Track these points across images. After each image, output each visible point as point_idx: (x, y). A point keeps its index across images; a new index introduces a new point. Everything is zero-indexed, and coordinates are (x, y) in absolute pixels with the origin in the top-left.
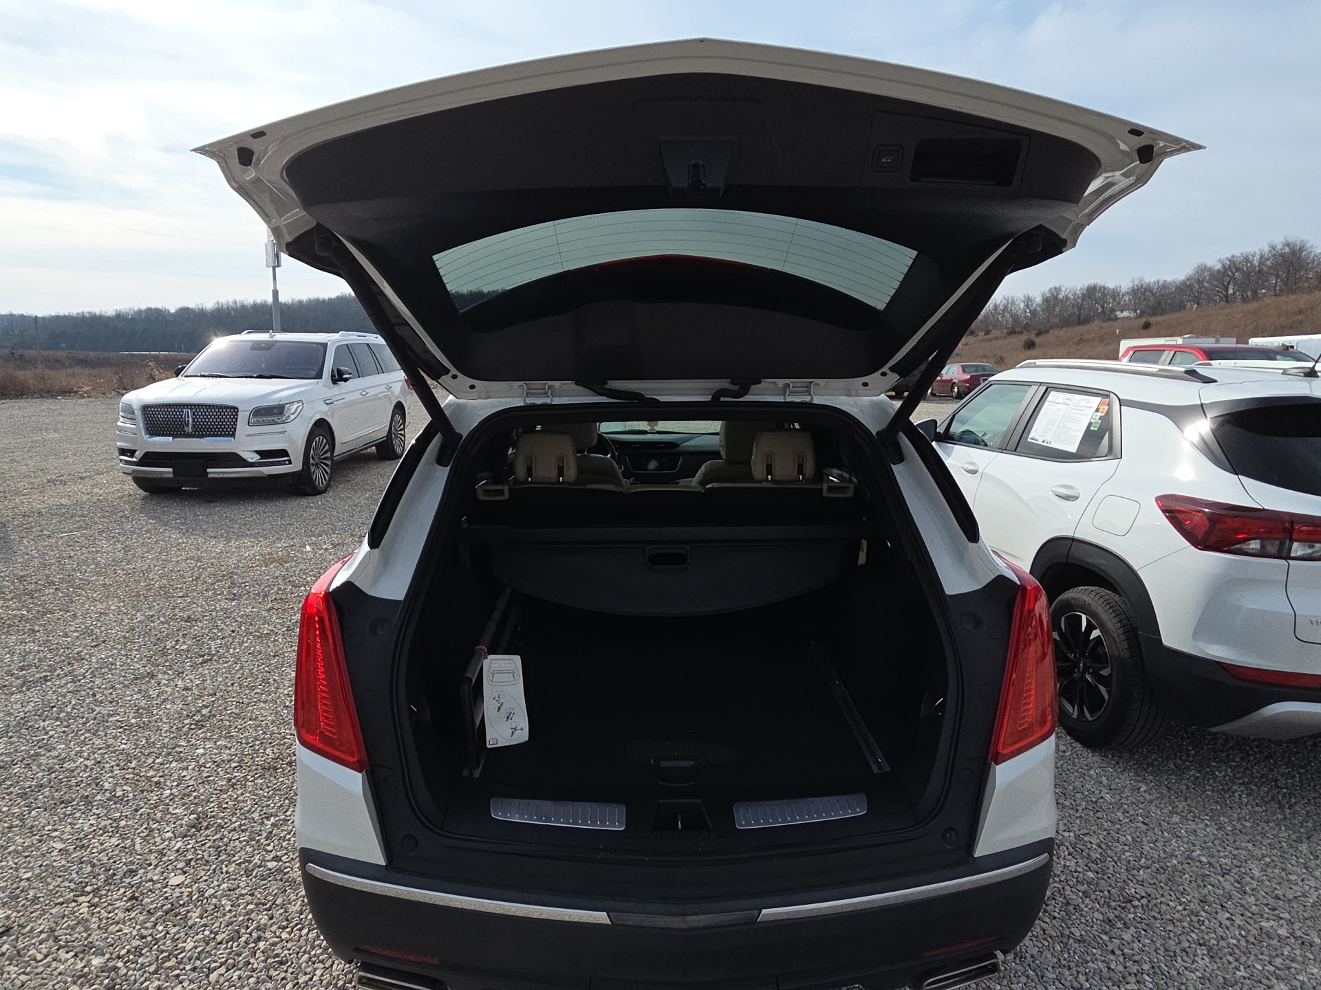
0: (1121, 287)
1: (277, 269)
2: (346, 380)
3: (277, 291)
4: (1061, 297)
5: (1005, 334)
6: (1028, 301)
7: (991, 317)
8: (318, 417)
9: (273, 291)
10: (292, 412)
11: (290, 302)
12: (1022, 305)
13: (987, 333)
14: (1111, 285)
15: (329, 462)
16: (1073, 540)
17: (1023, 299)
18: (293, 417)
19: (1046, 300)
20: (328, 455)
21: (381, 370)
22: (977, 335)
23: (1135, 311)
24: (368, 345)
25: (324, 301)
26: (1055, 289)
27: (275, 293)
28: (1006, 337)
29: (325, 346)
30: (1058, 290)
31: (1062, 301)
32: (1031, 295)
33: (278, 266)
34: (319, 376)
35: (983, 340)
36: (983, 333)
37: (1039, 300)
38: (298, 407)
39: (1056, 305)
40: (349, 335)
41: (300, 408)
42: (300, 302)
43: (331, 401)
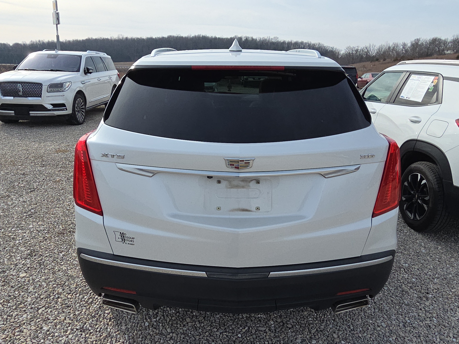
0: (448, 39)
1: (58, 25)
2: (91, 73)
3: (59, 36)
4: (419, 43)
5: (392, 60)
6: (404, 45)
7: (387, 53)
8: (78, 89)
9: (57, 36)
10: (67, 86)
11: (65, 41)
12: (401, 47)
13: (385, 60)
14: (443, 38)
15: (84, 111)
16: (417, 140)
17: (402, 44)
18: (67, 89)
19: (413, 45)
20: (84, 107)
21: (106, 69)
22: (380, 61)
23: (453, 51)
24: (100, 57)
25: (80, 41)
26: (417, 39)
27: (58, 37)
28: (393, 62)
29: (81, 57)
30: (418, 40)
31: (420, 45)
32: (406, 42)
33: (59, 24)
34: (78, 71)
35: (382, 63)
36: (382, 60)
37: (409, 45)
38: (69, 84)
39: (417, 47)
40: (92, 52)
41: (70, 85)
42: (69, 41)
43: (84, 82)
